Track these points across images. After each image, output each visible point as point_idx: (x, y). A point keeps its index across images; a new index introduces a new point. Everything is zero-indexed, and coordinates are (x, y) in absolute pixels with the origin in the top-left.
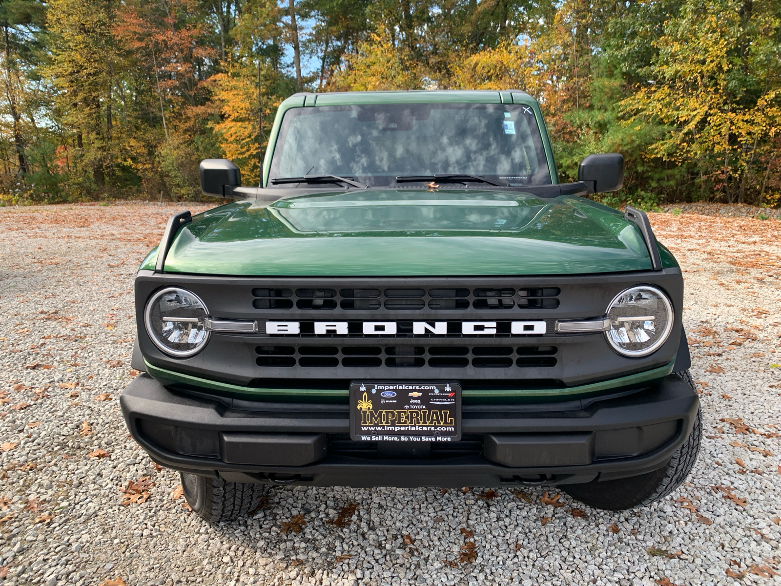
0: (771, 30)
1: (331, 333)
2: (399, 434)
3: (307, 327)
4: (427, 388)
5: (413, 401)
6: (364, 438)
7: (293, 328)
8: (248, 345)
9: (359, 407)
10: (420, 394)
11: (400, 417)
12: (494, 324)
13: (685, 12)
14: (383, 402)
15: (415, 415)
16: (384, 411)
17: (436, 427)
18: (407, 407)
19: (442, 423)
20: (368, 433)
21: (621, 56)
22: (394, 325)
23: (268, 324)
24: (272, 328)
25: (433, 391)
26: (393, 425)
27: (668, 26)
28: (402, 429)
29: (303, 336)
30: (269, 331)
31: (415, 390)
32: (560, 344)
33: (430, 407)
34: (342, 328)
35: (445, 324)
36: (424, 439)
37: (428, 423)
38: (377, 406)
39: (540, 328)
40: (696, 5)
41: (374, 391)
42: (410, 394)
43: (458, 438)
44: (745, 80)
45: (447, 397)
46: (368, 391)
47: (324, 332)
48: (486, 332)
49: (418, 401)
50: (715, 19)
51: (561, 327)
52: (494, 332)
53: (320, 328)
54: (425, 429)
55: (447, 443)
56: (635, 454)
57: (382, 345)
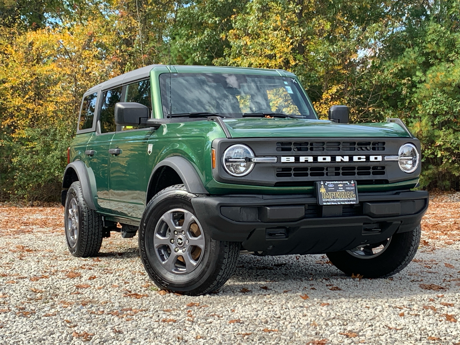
0: (325, 32)
1: (306, 161)
2: (337, 202)
3: (297, 159)
4: (345, 182)
5: (340, 188)
6: (324, 204)
7: (292, 159)
8: (274, 167)
9: (321, 191)
10: (342, 185)
11: (336, 195)
12: (364, 157)
13: (251, 9)
14: (329, 189)
15: (341, 194)
16: (330, 193)
17: (349, 198)
18: (338, 191)
19: (351, 197)
20: (326, 202)
21: (193, 46)
22: (330, 158)
23: (282, 158)
24: (284, 159)
25: (347, 184)
26: (334, 198)
27: (237, 21)
28: (337, 200)
29: (295, 163)
30: (282, 161)
31: (341, 184)
32: (386, 165)
33: (346, 191)
34: (310, 159)
35: (348, 157)
36: (346, 203)
37: (346, 197)
38: (327, 191)
39: (380, 158)
40: (260, 3)
41: (326, 184)
42: (339, 185)
43: (358, 202)
44: (310, 76)
45: (352, 186)
46: (324, 184)
47: (304, 161)
48: (362, 160)
49: (342, 188)
50: (279, 18)
51: (387, 158)
52: (365, 160)
53: (302, 159)
54: (345, 199)
55: (354, 204)
56: (413, 213)
57: (325, 166)
